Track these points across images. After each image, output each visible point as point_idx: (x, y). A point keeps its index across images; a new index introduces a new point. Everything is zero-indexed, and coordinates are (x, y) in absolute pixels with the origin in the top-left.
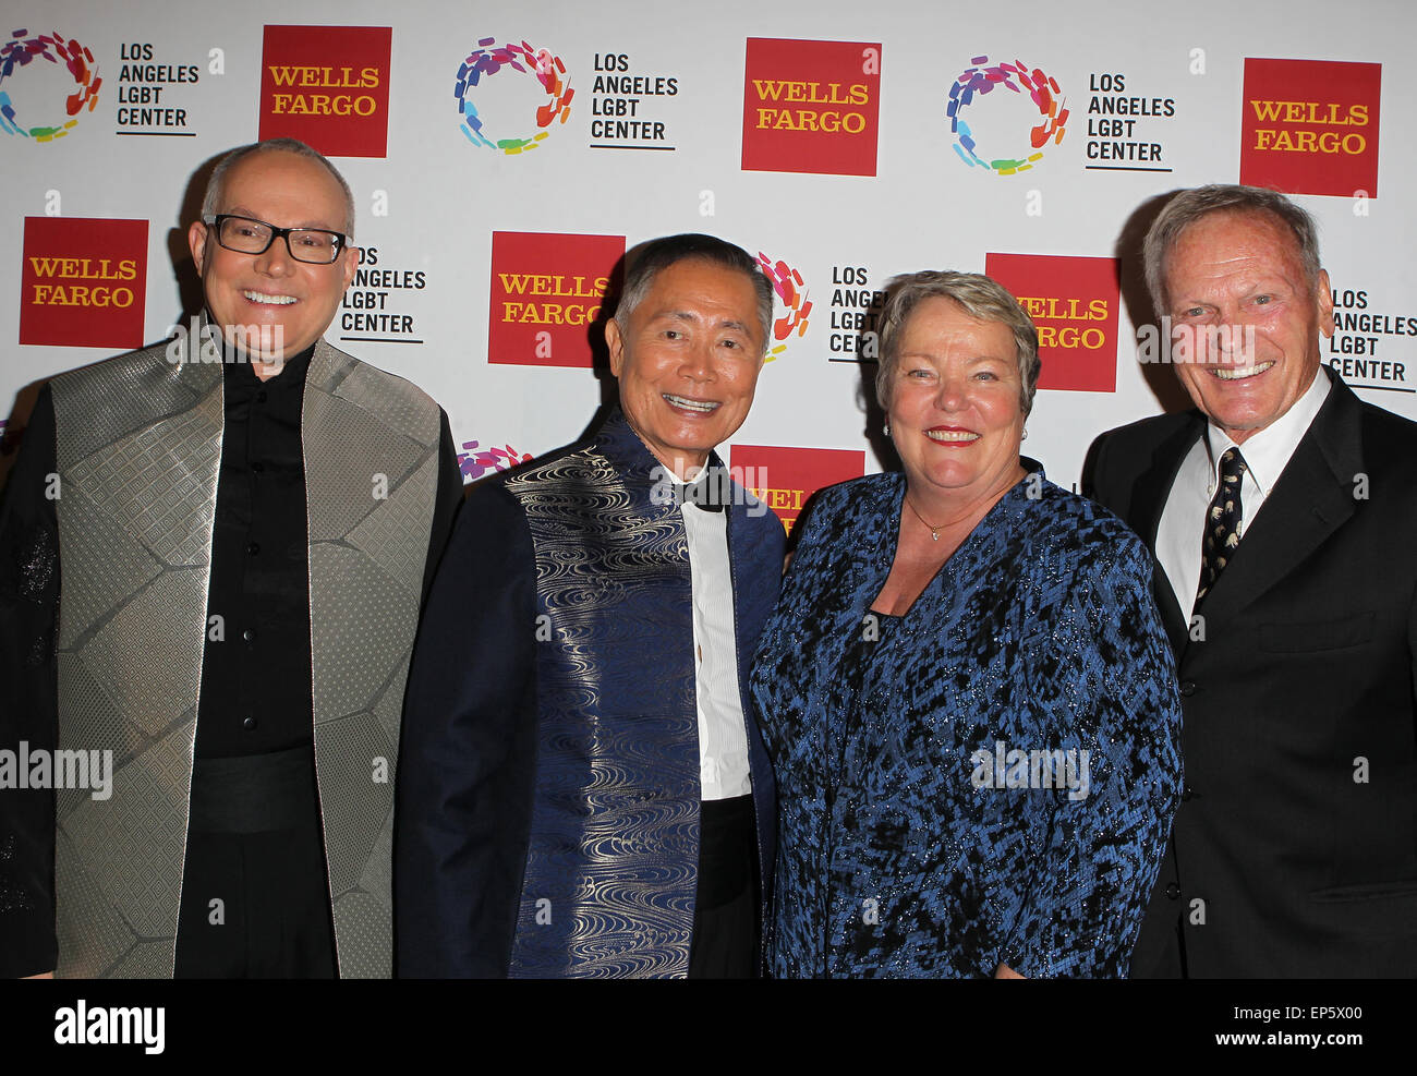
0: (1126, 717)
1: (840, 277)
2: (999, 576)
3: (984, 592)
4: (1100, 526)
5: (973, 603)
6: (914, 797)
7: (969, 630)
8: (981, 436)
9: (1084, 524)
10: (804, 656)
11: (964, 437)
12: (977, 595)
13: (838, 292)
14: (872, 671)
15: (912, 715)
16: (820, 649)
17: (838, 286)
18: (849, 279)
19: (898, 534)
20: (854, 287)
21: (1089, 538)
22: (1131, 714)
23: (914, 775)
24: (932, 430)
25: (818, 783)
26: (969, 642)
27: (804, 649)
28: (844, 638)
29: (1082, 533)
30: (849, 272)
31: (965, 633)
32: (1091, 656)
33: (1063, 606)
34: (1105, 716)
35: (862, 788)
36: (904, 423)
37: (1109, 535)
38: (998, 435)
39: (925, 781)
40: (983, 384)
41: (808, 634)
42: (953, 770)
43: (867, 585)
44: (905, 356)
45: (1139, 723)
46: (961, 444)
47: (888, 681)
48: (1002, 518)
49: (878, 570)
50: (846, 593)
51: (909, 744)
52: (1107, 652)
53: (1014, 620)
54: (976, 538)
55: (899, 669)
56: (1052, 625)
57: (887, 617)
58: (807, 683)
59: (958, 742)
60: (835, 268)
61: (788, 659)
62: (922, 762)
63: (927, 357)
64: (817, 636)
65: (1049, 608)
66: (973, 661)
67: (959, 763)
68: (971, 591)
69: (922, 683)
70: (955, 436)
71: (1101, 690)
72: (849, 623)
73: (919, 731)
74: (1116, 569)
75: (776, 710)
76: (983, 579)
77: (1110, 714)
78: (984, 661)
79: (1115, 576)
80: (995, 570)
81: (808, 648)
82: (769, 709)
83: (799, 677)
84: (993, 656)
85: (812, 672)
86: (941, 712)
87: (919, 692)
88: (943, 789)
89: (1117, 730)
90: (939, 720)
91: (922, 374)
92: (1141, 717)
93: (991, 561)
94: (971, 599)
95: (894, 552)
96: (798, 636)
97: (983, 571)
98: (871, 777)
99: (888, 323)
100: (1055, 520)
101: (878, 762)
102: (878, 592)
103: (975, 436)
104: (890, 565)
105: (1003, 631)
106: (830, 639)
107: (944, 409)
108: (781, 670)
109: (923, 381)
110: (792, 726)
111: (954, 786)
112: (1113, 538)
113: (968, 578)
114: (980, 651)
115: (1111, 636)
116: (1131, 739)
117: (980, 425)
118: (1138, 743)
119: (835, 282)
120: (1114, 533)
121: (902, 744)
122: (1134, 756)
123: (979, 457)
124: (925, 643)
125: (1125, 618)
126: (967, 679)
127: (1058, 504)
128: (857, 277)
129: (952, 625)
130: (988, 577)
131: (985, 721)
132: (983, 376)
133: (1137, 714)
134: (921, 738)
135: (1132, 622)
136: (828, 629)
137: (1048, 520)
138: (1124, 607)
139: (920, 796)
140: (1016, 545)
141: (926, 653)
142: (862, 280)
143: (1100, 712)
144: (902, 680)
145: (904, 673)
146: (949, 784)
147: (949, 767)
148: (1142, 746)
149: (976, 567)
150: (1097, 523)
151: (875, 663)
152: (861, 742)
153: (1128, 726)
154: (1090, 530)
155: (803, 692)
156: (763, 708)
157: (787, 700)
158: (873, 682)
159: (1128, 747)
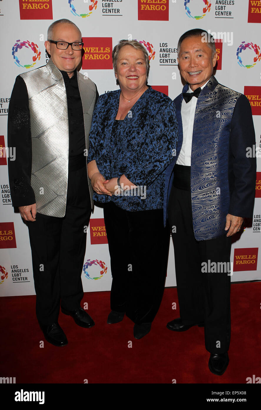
0: (168, 138)
1: (161, 45)
2: (144, 110)
3: (141, 113)
4: (165, 99)
5: (139, 116)
6: (128, 159)
7: (139, 122)
8: (138, 77)
9: (161, 98)
10: (102, 131)
11: (136, 77)
12: (140, 114)
13: (161, 49)
14: (118, 133)
15: (128, 141)
16: (106, 130)
17: (161, 48)
18: (163, 46)
19: (119, 102)
20: (165, 48)
21: (163, 101)
22: (169, 138)
23: (128, 154)
24: (128, 77)
25: (108, 159)
26: (139, 124)
27: (102, 130)
28: (111, 127)
29: (161, 100)
30: (163, 44)
31: (138, 123)
32: (161, 125)
33: (156, 115)
34: (163, 137)
35: (117, 159)
36: (121, 75)
37: (167, 100)
38: (143, 77)
39: (131, 156)
40: (139, 65)
41: (102, 126)
42: (137, 152)
43: (114, 114)
44: (121, 60)
45: (170, 140)
46: (135, 79)
47: (122, 135)
48: (144, 97)
49: (115, 110)
50: (110, 116)
51: (128, 147)
52: (165, 125)
53: (148, 119)
54: (138, 102)
55: (124, 131)
56: (153, 119)
57: (119, 121)
58: (104, 137)
59: (138, 146)
60: (160, 44)
61: (98, 133)
62: (130, 151)
63: (126, 59)
64: (104, 127)
65: (153, 115)
66: (140, 129)
67: (138, 151)
68: (138, 113)
69: (130, 134)
70: (134, 77)
71: (163, 132)
72: (111, 123)
73: (129, 144)
74: (168, 108)
75: (96, 144)
76: (141, 111)
77: (164, 137)
78: (142, 128)
79: (168, 109)
80: (143, 109)
81: (103, 130)
82: (94, 144)
83: (102, 136)
84: (144, 127)
85: (105, 135)
86: (135, 140)
87: (129, 136)
88: (135, 157)
89: (165, 141)
90: (133, 142)
91: (125, 64)
92: (171, 139)
93: (142, 107)
94: (138, 115)
95: (118, 106)
96: (100, 127)
97: (141, 108)
98: (119, 156)
99: (116, 53)
100: (155, 97)
101: (121, 152)
102: (116, 115)
103: (137, 77)
104: (118, 109)
105: (146, 121)
106: (108, 127)
107: (131, 71)
108: (97, 135)
109: (125, 65)
110: (101, 147)
111: (137, 156)
112: (168, 101)
113: (137, 110)
114: (141, 126)
115: (166, 122)
116: (168, 143)
117: (139, 75)
118: (169, 144)
120: (168, 100)
121: (126, 148)
122: (168, 146)
123: (139, 82)
124: (129, 125)
125: (169, 118)
126: (139, 132)
127: (156, 94)
128: (165, 45)
129: (135, 121)
130: (142, 110)
131: (143, 141)
132: (139, 63)
133: (170, 138)
134: (130, 146)
135: (171, 119)
136: (107, 125)
137: (154, 97)
138: (169, 116)
139: (130, 159)
140: (147, 103)
141: (130, 128)
142: (166, 46)
143: (162, 136)
144: (125, 134)
145: (125, 132)
146: (136, 156)
147: (136, 152)
148: (170, 144)
149: (139, 108)
150: (164, 98)
151: (119, 131)
152: (117, 149)
153: (168, 140)
154: (163, 99)
155: (104, 139)
156: (93, 144)
157: (99, 141)
158: (119, 135)
159: (167, 144)
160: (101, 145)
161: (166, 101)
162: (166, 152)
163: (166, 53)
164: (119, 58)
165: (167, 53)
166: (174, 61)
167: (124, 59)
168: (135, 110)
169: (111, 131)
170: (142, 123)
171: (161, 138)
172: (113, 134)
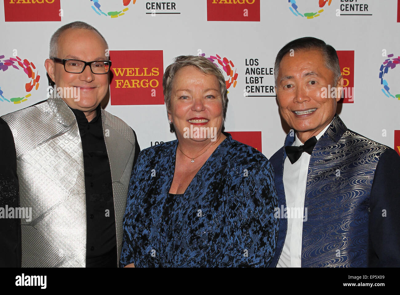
0: (261, 225)
1: (248, 63)
2: (219, 177)
3: (214, 182)
4: (255, 156)
5: (210, 187)
6: (193, 263)
7: (210, 197)
8: (209, 120)
9: (249, 155)
10: (145, 213)
11: (203, 121)
12: (211, 184)
13: (248, 69)
14: (174, 217)
15: (192, 231)
16: (152, 211)
17: (247, 67)
18: (252, 64)
19: (175, 162)
20: (254, 67)
21: (251, 161)
22: (263, 225)
23: (192, 254)
24: (191, 119)
25: (156, 263)
26: (211, 202)
27: (145, 210)
28: (162, 206)
29: (249, 159)
30: (252, 61)
31: (208, 199)
32: (250, 202)
33: (240, 185)
34: (253, 224)
35: (172, 262)
37: (258, 159)
38: (216, 119)
39: (196, 256)
40: (209, 100)
41: (145, 204)
42: (208, 251)
43: (166, 183)
44: (178, 91)
45: (265, 228)
46: (202, 124)
47: (181, 220)
48: (219, 154)
49: (169, 176)
50: (159, 188)
51: (191, 242)
52: (256, 202)
53: (226, 192)
54: (209, 162)
55: (185, 214)
56: (235, 192)
57: (175, 195)
58: (149, 224)
59: (210, 240)
60: (246, 60)
61: (139, 216)
62: (196, 249)
63: (187, 90)
64: (150, 206)
65: (235, 185)
66: (213, 209)
67: (210, 248)
68: (209, 182)
69: (195, 219)
70: (200, 121)
71: (253, 215)
72: (162, 199)
73: (194, 237)
74: (261, 172)
75: (136, 236)
76: (213, 177)
77: (255, 224)
78: (216, 209)
79: (260, 175)
80: (217, 174)
81: (147, 210)
82: (133, 235)
83: (145, 222)
84: (219, 206)
85: (151, 220)
86: (203, 229)
87: (194, 223)
88: (203, 258)
89: (257, 230)
91: (185, 98)
92: (266, 226)
93: (216, 170)
94: (209, 185)
95: (174, 169)
96: (142, 206)
97: (213, 173)
98: (176, 258)
99: (169, 78)
100: (238, 154)
101: (179, 251)
102: (171, 185)
103: (207, 121)
104: (173, 174)
105: (222, 196)
106: (156, 206)
107: (195, 111)
108: (137, 220)
109: (185, 100)
110: (144, 241)
111: (208, 257)
112: (260, 161)
113: (207, 177)
114: (215, 205)
115: (258, 196)
116: (261, 233)
117: (209, 117)
118: (264, 235)
119: (246, 65)
120: (260, 159)
121: (188, 243)
122: (261, 239)
124: (193, 203)
125: (263, 191)
126: (211, 216)
127: (239, 148)
128: (255, 63)
129: (203, 196)
130: (215, 177)
131: (219, 231)
132: (209, 97)
133: (265, 225)
134: (195, 240)
135: (266, 192)
136: (154, 202)
137: (235, 154)
138: (263, 187)
139: (195, 262)
140: (225, 164)
141: (194, 208)
142: (257, 64)
143: (251, 222)
144: (186, 219)
145: (186, 216)
146: (206, 256)
147: (206, 250)
148: (265, 236)
149: (209, 172)
150: (254, 155)
151: (175, 213)
152: (172, 244)
153: (261, 228)
154: (252, 158)
155: (148, 227)
156: (130, 235)
157: (141, 231)
158: (176, 221)
159: (260, 236)
160: (145, 238)
161: (257, 161)
162: (258, 249)
163: (256, 75)
164: (175, 87)
165: (259, 76)
166: (270, 89)
167: (183, 90)
168: (203, 176)
169: (161, 213)
170: (217, 199)
171: (249, 226)
172: (165, 219)
